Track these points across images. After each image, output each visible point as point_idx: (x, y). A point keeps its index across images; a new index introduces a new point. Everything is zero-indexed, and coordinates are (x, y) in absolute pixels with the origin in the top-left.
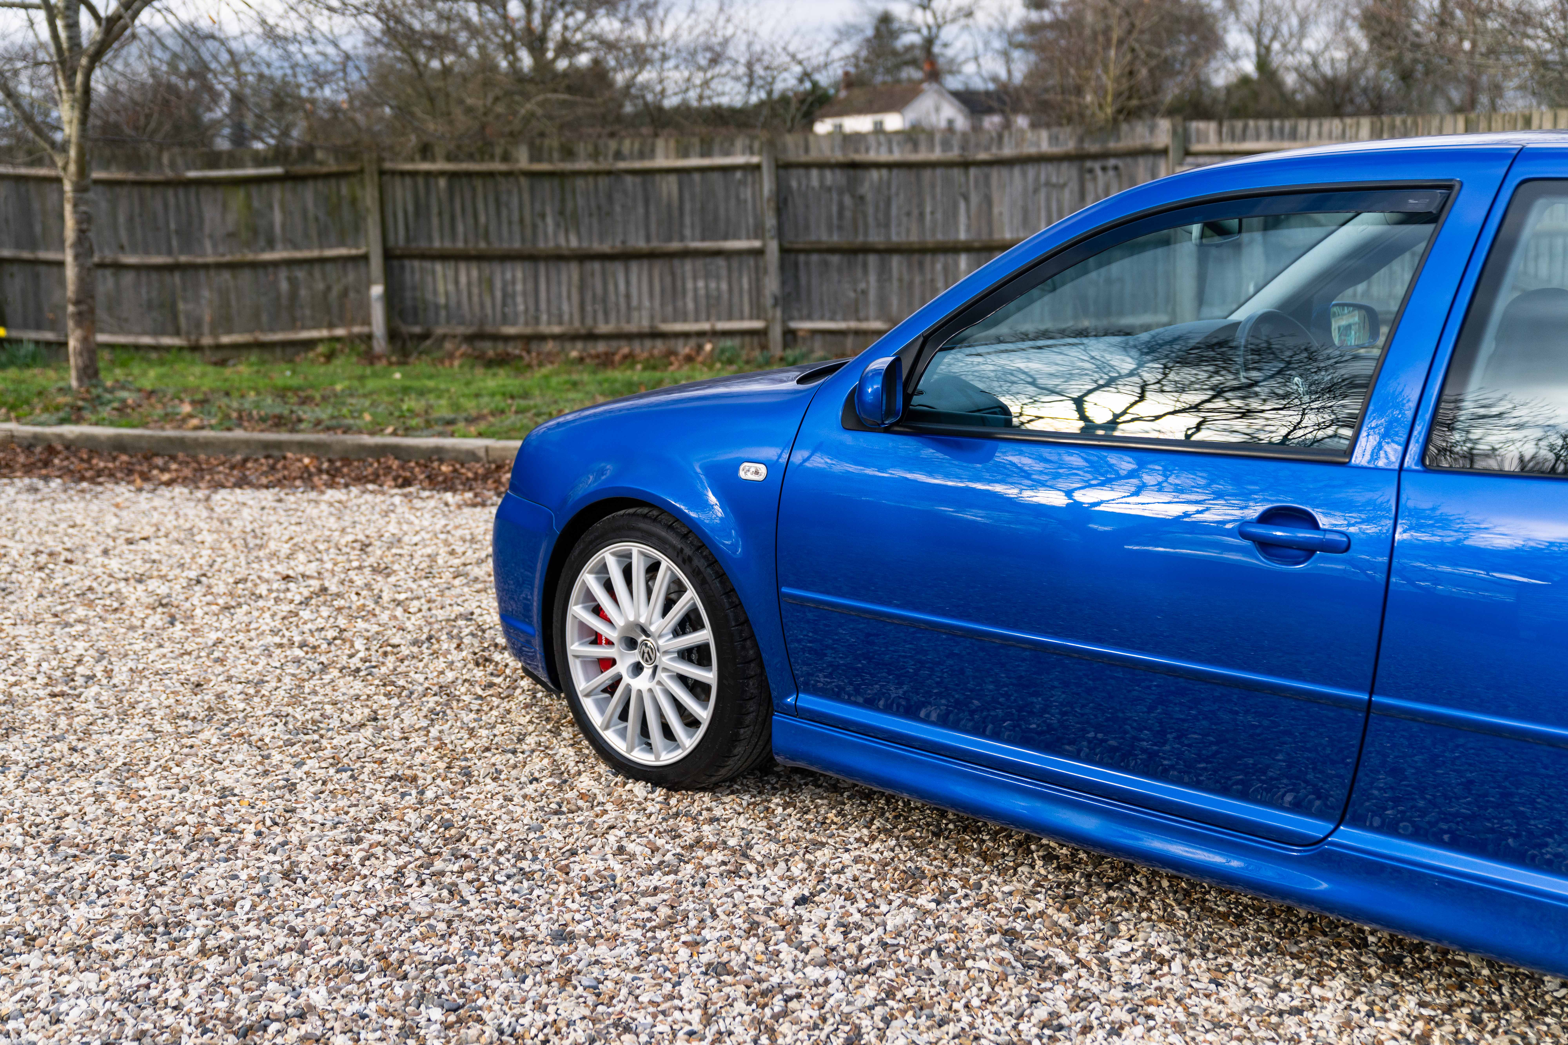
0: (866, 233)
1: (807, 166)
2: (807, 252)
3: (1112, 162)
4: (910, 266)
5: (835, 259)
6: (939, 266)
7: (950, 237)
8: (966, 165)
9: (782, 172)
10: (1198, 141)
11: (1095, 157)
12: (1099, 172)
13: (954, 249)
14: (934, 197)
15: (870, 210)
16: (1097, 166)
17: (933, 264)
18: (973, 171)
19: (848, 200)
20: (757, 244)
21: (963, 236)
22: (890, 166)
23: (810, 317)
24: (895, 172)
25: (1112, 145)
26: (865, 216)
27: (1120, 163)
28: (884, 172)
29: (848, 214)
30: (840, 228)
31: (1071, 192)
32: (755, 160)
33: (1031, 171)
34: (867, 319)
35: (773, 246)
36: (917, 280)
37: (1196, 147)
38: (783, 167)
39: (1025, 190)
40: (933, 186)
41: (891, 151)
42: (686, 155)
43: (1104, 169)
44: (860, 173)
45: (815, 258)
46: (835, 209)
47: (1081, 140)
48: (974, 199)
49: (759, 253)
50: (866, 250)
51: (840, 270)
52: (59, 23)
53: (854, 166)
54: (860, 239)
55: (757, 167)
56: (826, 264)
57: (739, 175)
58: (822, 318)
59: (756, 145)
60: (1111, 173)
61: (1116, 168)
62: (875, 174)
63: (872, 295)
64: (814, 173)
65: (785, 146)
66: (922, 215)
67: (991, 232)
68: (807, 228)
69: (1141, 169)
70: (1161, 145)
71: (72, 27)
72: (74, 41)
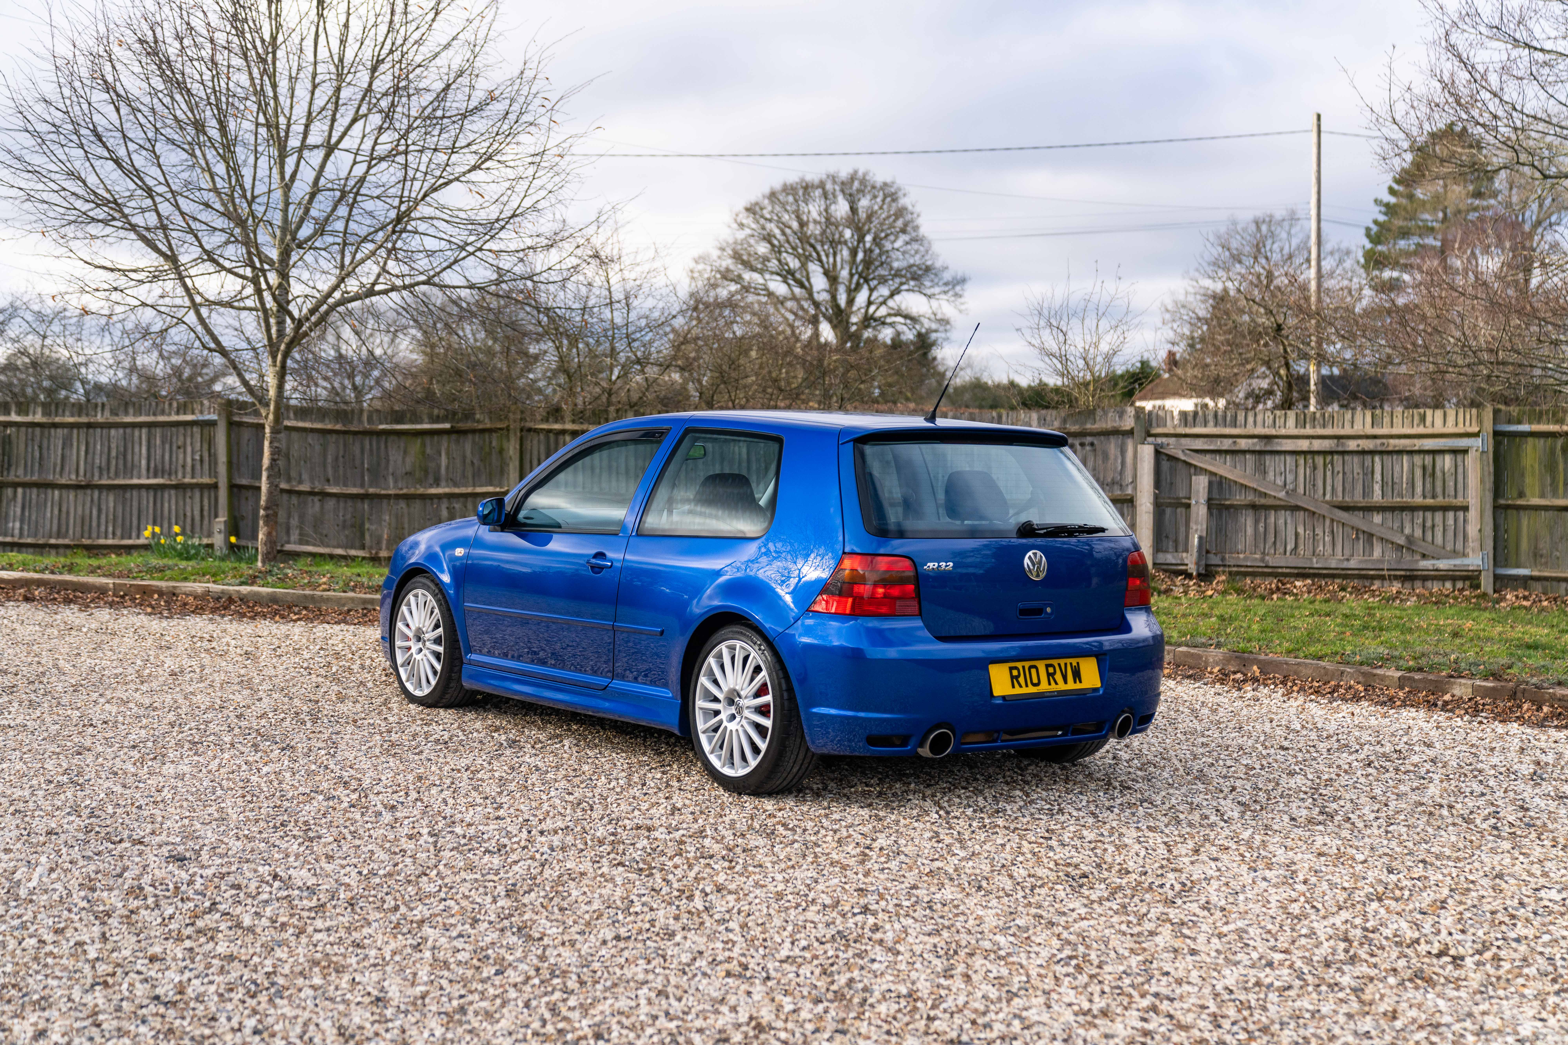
3: (1089, 439)
10: (1158, 425)
11: (1075, 435)
12: (1078, 447)
16: (1077, 442)
25: (1088, 426)
27: (1096, 441)
37: (1155, 430)
43: (1082, 445)
47: (1064, 421)
52: (272, 321)
60: (1088, 448)
61: (1092, 444)
69: (1112, 446)
70: (1128, 428)
71: (281, 323)
72: (281, 332)
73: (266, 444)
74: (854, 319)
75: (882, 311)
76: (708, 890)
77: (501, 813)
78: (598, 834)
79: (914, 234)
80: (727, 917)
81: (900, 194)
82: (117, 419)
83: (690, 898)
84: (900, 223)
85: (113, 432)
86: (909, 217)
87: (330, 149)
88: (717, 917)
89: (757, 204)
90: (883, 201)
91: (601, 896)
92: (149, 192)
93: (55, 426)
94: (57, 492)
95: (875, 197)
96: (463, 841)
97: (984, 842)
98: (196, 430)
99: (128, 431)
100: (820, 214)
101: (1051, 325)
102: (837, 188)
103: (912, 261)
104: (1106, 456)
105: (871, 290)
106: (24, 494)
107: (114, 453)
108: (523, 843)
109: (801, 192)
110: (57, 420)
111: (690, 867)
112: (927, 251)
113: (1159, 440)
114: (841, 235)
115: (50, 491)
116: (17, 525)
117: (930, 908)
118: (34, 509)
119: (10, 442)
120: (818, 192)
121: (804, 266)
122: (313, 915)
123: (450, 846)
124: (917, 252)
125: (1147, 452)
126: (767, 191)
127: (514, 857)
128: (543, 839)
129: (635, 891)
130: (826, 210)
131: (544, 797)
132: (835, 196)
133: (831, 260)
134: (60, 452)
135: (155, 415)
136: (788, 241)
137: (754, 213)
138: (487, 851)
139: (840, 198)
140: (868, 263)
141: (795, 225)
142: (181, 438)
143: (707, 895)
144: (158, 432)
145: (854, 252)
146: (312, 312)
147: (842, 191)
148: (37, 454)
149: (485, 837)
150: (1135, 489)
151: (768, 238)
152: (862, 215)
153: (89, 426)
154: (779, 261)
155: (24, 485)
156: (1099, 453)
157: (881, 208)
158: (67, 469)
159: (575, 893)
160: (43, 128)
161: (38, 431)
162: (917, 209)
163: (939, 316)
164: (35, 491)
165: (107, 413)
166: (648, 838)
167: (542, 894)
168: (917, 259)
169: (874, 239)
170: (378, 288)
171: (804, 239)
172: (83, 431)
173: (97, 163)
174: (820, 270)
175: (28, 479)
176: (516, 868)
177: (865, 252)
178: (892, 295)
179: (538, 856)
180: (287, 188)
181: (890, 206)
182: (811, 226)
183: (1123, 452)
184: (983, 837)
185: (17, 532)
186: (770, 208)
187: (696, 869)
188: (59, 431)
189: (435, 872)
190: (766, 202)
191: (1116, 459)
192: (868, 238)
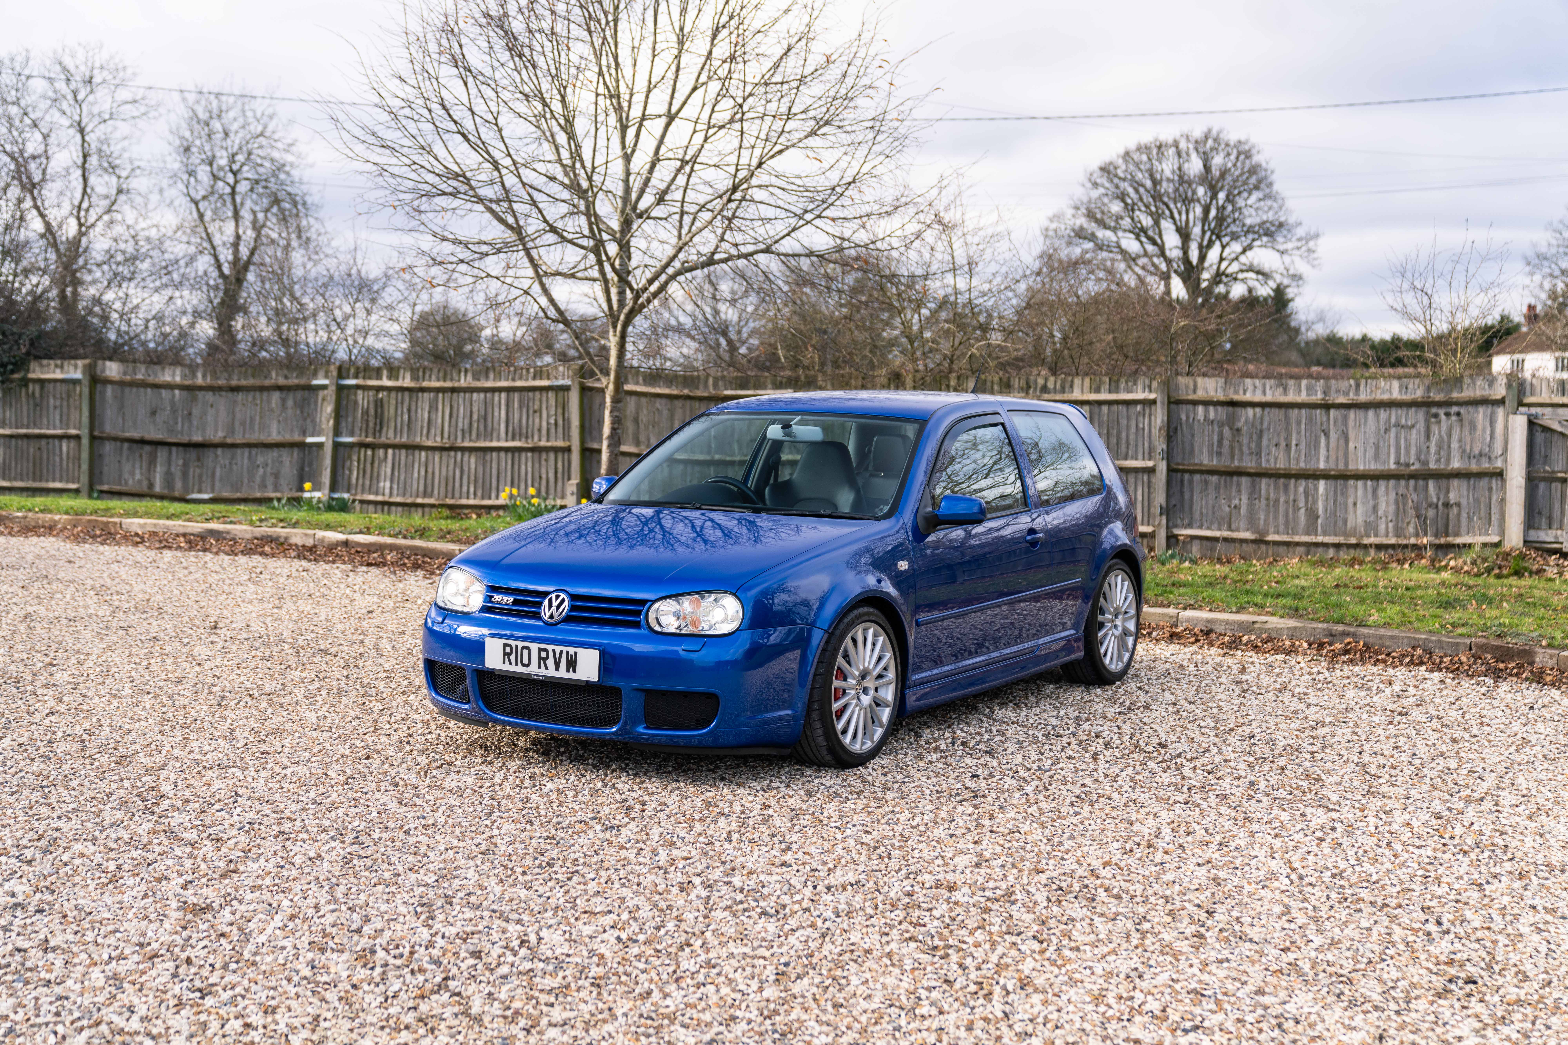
0: (1241, 460)
1: (1195, 403)
2: (1192, 472)
3: (1455, 409)
4: (1276, 488)
5: (1214, 479)
6: (1301, 489)
7: (1312, 466)
8: (1327, 407)
9: (1173, 406)
10: (1532, 394)
11: (1439, 404)
12: (1443, 417)
13: (1315, 476)
14: (1299, 433)
15: (1245, 440)
16: (1441, 412)
17: (1296, 487)
18: (1332, 412)
19: (1226, 431)
20: (1150, 464)
21: (1322, 465)
22: (1263, 405)
23: (1190, 526)
24: (1267, 410)
25: (1455, 395)
26: (1241, 445)
27: (1462, 411)
28: (1258, 410)
29: (1226, 443)
30: (1219, 454)
31: (1418, 432)
32: (1152, 396)
33: (1383, 414)
34: (1238, 530)
35: (1162, 466)
36: (1282, 500)
37: (1528, 400)
38: (1174, 403)
39: (1378, 429)
40: (1299, 423)
41: (1264, 393)
42: (1098, 391)
43: (1447, 415)
44: (1238, 410)
45: (1197, 477)
46: (1216, 438)
47: (1428, 389)
48: (1333, 435)
49: (1151, 471)
50: (1240, 473)
51: (1217, 488)
52: (613, 291)
53: (1233, 404)
54: (1236, 463)
55: (1154, 402)
56: (1206, 482)
57: (1139, 408)
58: (1200, 527)
59: (1155, 384)
60: (1454, 418)
61: (1458, 414)
62: (1250, 411)
63: (1243, 510)
64: (1200, 409)
65: (1177, 385)
66: (1288, 446)
67: (1346, 463)
68: (1192, 452)
69: (1481, 416)
70: (1499, 397)
71: (621, 293)
72: (622, 303)
73: (607, 413)
74: (1206, 275)
75: (1234, 267)
76: (1010, 988)
77: (789, 857)
78: (892, 894)
79: (1267, 191)
80: (1030, 1029)
81: (1254, 151)
82: (478, 384)
83: (988, 996)
84: (1253, 180)
85: (475, 395)
86: (1263, 174)
87: (671, 118)
88: (1018, 1028)
89: (1111, 163)
90: (1237, 158)
91: (884, 987)
92: (496, 165)
93: (423, 390)
94: (423, 454)
95: (1228, 154)
96: (740, 897)
97: (1346, 924)
98: (551, 394)
99: (489, 395)
100: (1173, 172)
101: (1415, 288)
102: (1191, 146)
103: (1265, 218)
104: (1473, 428)
105: (1223, 247)
106: (394, 455)
107: (475, 417)
108: (805, 904)
109: (1155, 151)
110: (425, 384)
111: (993, 944)
112: (1280, 208)
113: (1533, 410)
114: (1194, 192)
115: (417, 452)
116: (388, 484)
117: (1280, 1025)
118: (403, 470)
119: (382, 406)
120: (1172, 151)
121: (1157, 223)
122: (552, 999)
123: (723, 905)
124: (1270, 208)
125: (1519, 423)
126: (1122, 151)
127: (793, 923)
128: (828, 898)
129: (926, 984)
130: (1180, 169)
131: (839, 836)
132: (1188, 154)
133: (1184, 217)
134: (426, 415)
135: (513, 380)
136: (1141, 199)
137: (1109, 172)
138: (764, 913)
139: (1194, 156)
140: (1221, 219)
141: (1148, 183)
142: (537, 403)
143: (1008, 993)
144: (516, 395)
145: (1206, 210)
146: (651, 282)
147: (1196, 149)
148: (406, 417)
149: (765, 891)
150: (1505, 461)
151: (1122, 197)
152: (1216, 173)
153: (453, 390)
154: (1132, 219)
155: (394, 447)
156: (1466, 423)
157: (1235, 165)
158: (433, 432)
159: (854, 980)
160: (396, 103)
161: (407, 394)
162: (1271, 166)
163: (1291, 272)
164: (403, 452)
165: (469, 377)
166: (948, 901)
167: (817, 980)
168: (1270, 216)
169: (1227, 196)
170: (717, 257)
171: (1157, 197)
172: (448, 395)
173: (446, 137)
174: (1173, 227)
175: (397, 440)
176: (792, 939)
177: (1218, 209)
178: (1244, 251)
179: (819, 923)
180: (627, 158)
181: (1243, 164)
182: (1164, 184)
183: (1492, 423)
184: (1343, 915)
185: (387, 491)
186: (1124, 167)
187: (1000, 950)
188: (426, 395)
189: (699, 942)
190: (1120, 161)
191: (1484, 430)
192: (1222, 196)
